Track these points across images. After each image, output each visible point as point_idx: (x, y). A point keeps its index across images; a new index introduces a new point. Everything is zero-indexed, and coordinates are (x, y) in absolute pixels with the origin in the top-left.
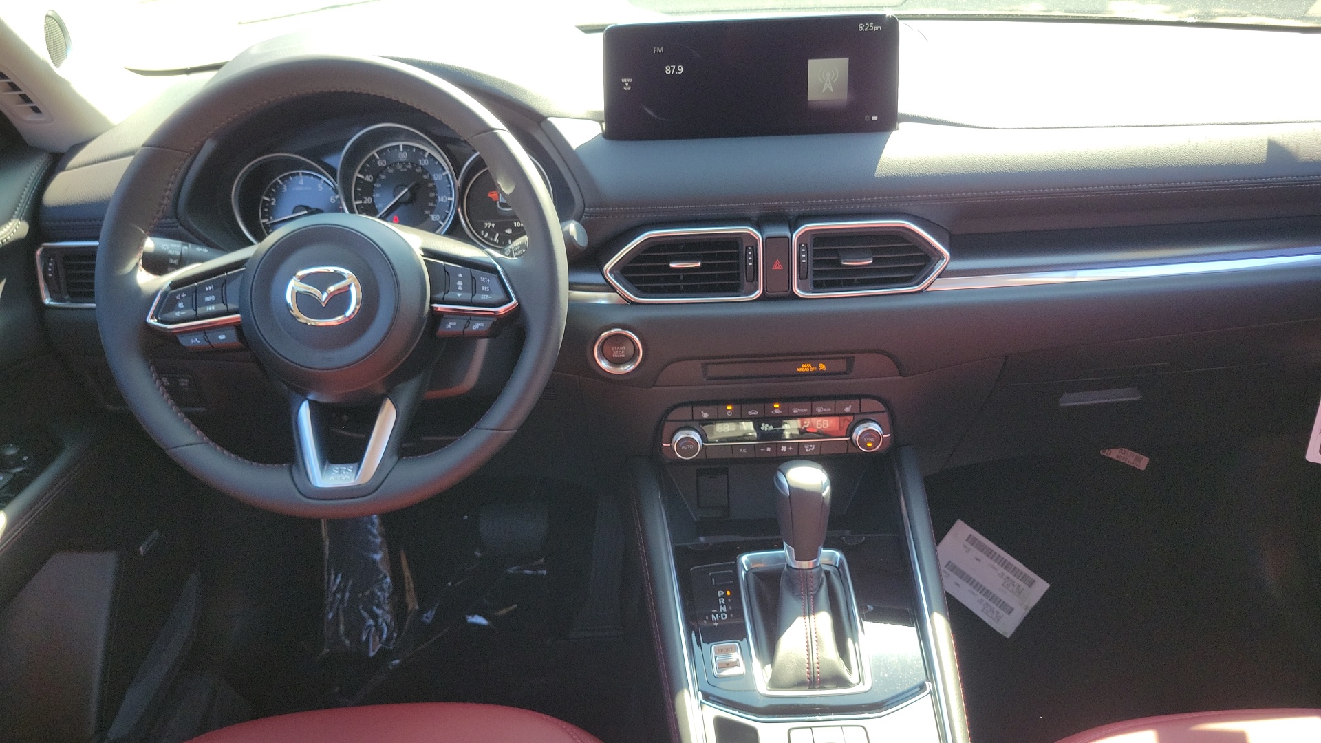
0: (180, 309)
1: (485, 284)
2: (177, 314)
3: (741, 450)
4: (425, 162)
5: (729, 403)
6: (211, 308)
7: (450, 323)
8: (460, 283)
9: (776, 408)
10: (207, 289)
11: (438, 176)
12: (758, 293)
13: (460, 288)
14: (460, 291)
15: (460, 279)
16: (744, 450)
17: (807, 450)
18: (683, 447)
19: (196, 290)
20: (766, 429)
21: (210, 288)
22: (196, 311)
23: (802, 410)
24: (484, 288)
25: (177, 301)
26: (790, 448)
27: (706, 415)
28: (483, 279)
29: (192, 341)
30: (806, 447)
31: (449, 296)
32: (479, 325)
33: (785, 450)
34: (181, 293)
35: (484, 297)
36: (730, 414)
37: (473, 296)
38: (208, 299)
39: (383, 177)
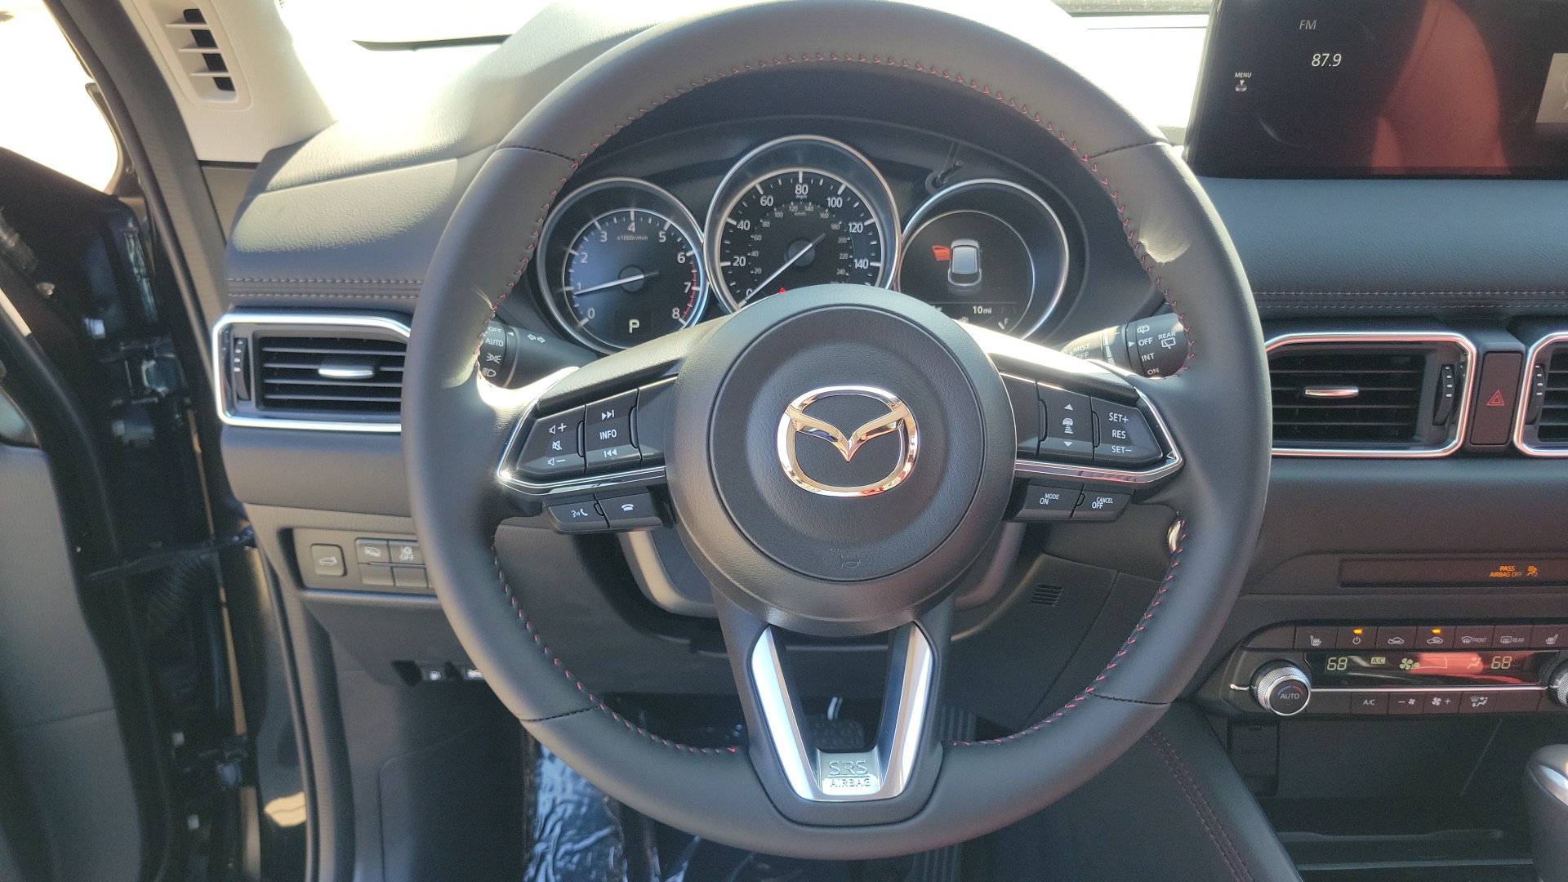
0: (556, 453)
1: (1119, 426)
2: (551, 462)
3: (1366, 702)
4: (836, 202)
5: (1357, 624)
6: (611, 453)
7: (1047, 496)
8: (1068, 422)
9: (1436, 635)
10: (604, 416)
11: (857, 226)
12: (1456, 443)
13: (1068, 431)
14: (1068, 437)
15: (1068, 414)
16: (1371, 701)
17: (1474, 705)
18: (1283, 696)
19: (582, 419)
20: (1408, 668)
21: (609, 414)
22: (584, 456)
23: (1477, 640)
24: (1115, 433)
25: (551, 438)
26: (1448, 701)
27: (1316, 643)
28: (1113, 417)
29: (575, 514)
30: (1474, 700)
31: (1050, 443)
32: (1104, 500)
33: (1438, 704)
34: (557, 421)
35: (1117, 450)
36: (1356, 642)
37: (1094, 447)
38: (604, 435)
39: (766, 224)
